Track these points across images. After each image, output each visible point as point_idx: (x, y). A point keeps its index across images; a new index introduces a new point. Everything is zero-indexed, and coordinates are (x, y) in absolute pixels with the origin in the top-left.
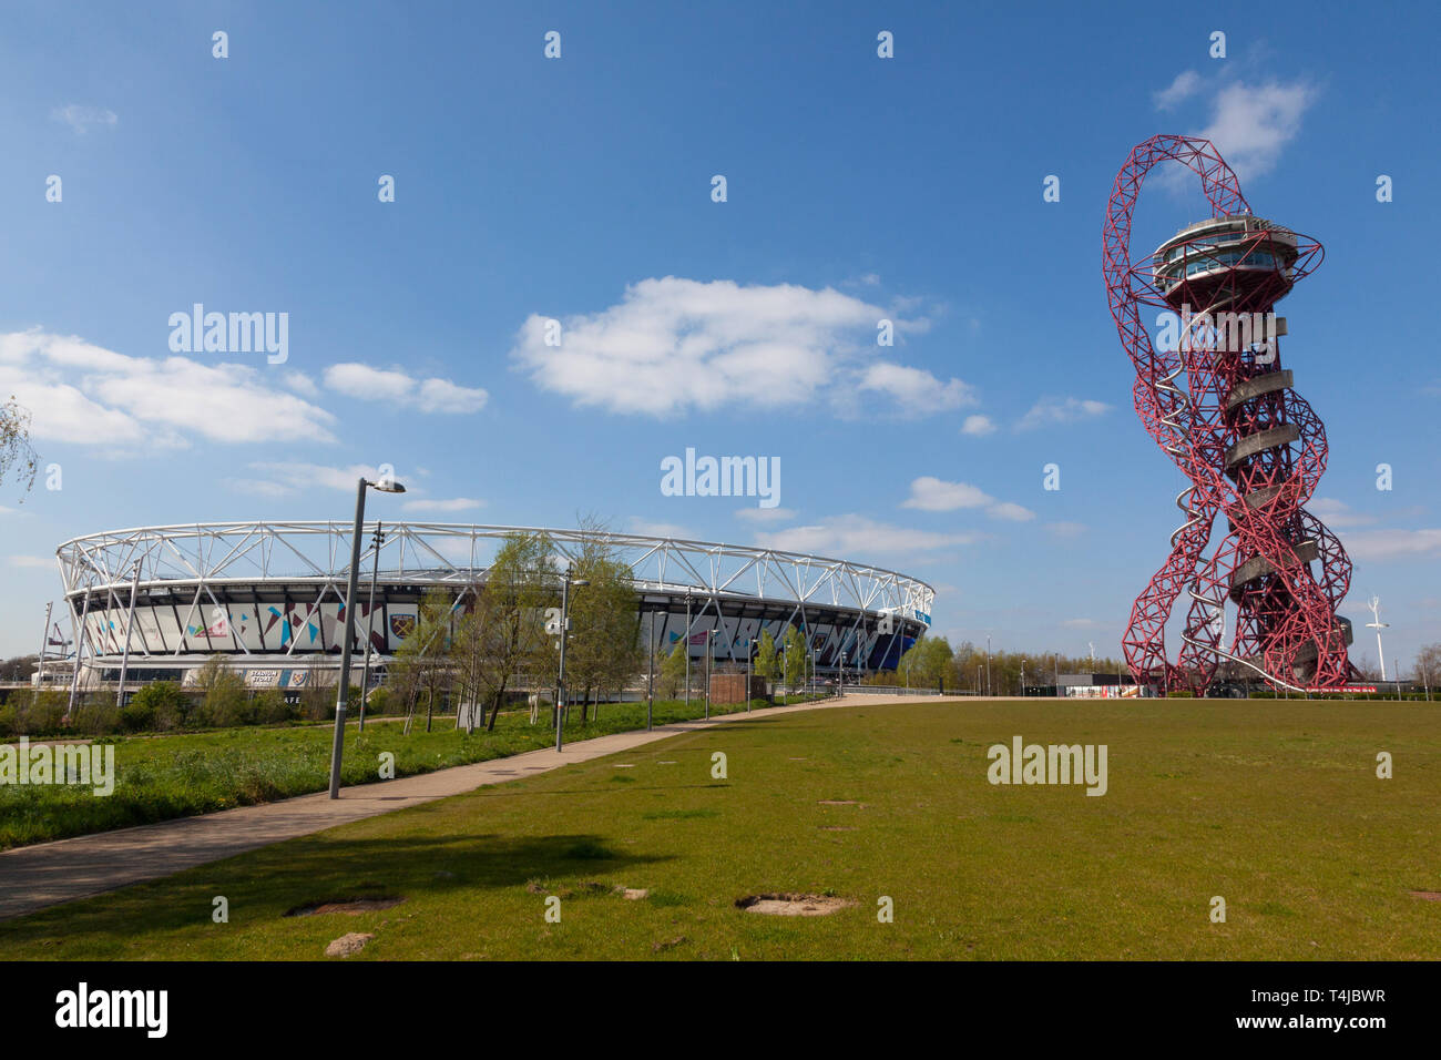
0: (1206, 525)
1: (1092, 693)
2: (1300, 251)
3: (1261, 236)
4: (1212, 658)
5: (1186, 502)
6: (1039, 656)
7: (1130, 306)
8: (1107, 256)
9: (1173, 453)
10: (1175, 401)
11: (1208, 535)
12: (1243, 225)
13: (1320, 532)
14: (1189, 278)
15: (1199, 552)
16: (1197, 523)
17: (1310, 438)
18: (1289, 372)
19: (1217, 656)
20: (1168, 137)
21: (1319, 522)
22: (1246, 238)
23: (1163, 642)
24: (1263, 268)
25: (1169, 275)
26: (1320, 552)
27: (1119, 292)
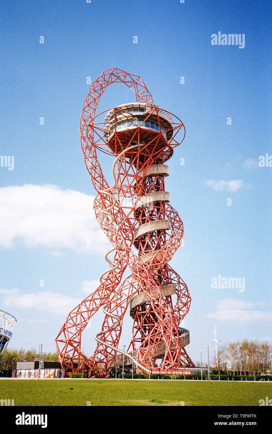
1: (30, 374)
3: (153, 110)
4: (113, 353)
5: (111, 258)
13: (179, 282)
22: (146, 112)
24: (154, 130)
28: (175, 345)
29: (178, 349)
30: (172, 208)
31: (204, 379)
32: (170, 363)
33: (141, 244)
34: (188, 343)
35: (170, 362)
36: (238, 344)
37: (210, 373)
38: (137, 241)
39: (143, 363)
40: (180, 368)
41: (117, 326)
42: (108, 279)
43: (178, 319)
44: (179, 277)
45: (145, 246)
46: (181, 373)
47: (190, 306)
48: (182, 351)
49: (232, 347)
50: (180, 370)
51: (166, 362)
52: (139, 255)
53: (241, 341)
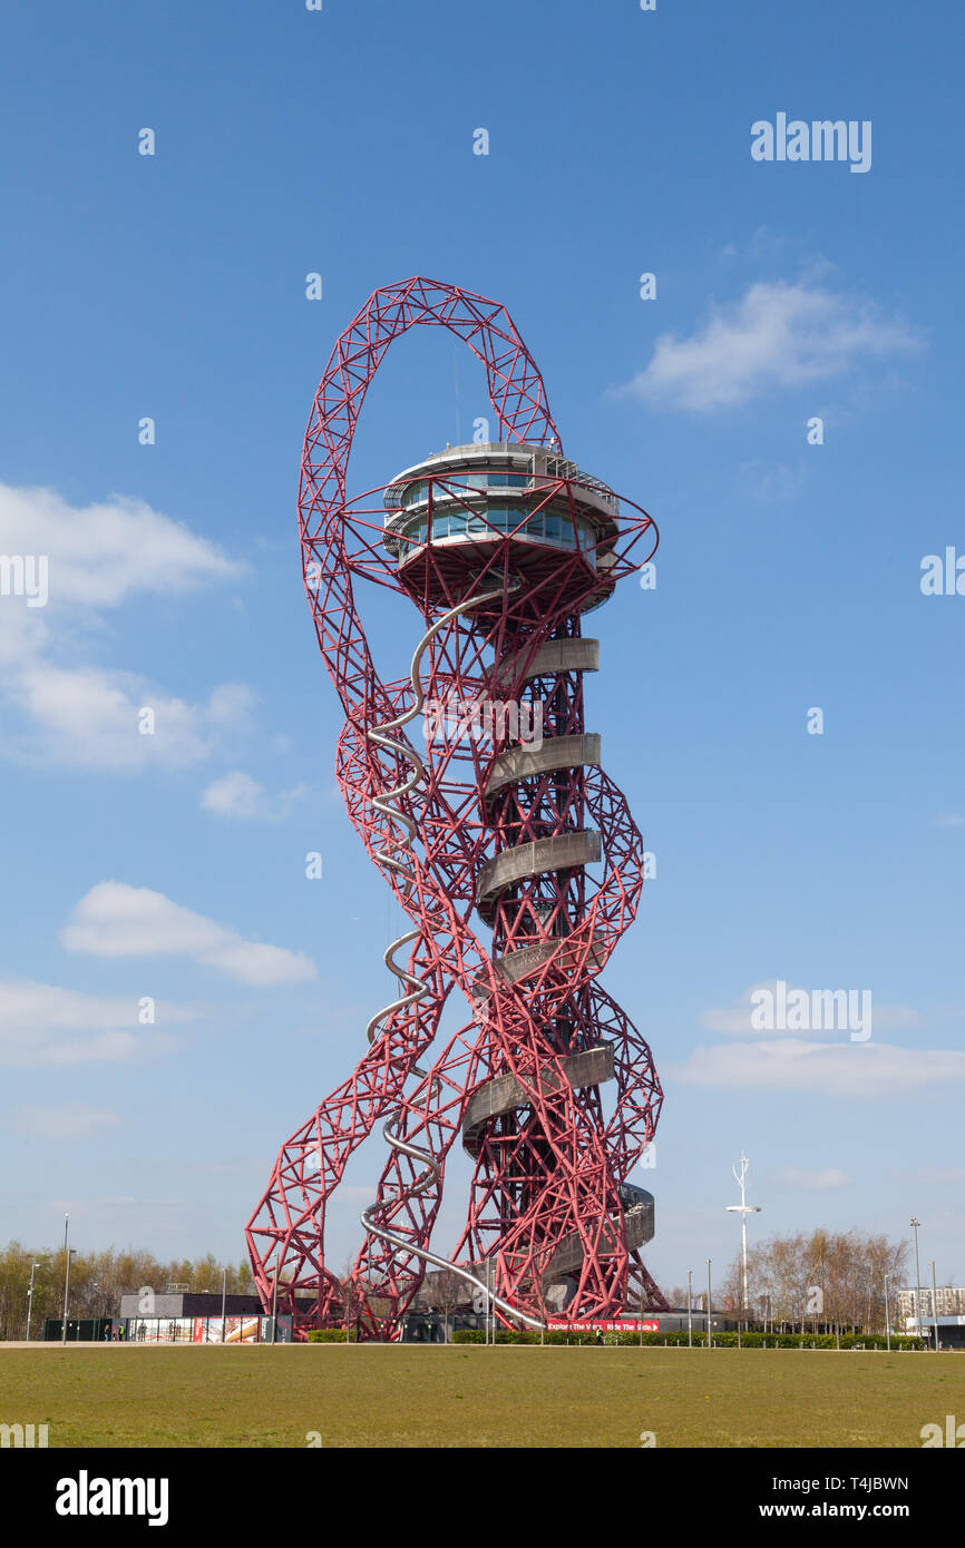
0: (432, 1007)
1: (175, 1331)
2: (622, 525)
3: (554, 487)
4: (414, 1266)
5: (403, 960)
6: (97, 1256)
7: (340, 579)
8: (306, 478)
9: (385, 864)
10: (404, 766)
11: (435, 1026)
12: (530, 461)
13: (623, 1034)
14: (436, 543)
15: (414, 1058)
16: (417, 1000)
17: (617, 860)
18: (596, 737)
19: (423, 1261)
20: (437, 286)
21: (623, 1014)
22: (532, 486)
23: (321, 1231)
24: (556, 544)
25: (407, 532)
26: (617, 1068)
27: (322, 549)
28: (614, 1245)
29: (620, 1257)
30: (605, 777)
31: (697, 1343)
32: (596, 1298)
33: (502, 913)
34: (650, 1234)
35: (597, 1295)
36: (798, 1243)
37: (714, 1329)
38: (488, 900)
39: (514, 1298)
40: (625, 1314)
41: (430, 1184)
42: (396, 1032)
43: (622, 1160)
44: (626, 1018)
45: (516, 921)
46: (632, 1328)
47: (658, 1117)
48: (632, 1261)
49: (782, 1250)
50: (628, 1320)
51: (584, 1297)
52: (496, 946)
53: (809, 1235)
